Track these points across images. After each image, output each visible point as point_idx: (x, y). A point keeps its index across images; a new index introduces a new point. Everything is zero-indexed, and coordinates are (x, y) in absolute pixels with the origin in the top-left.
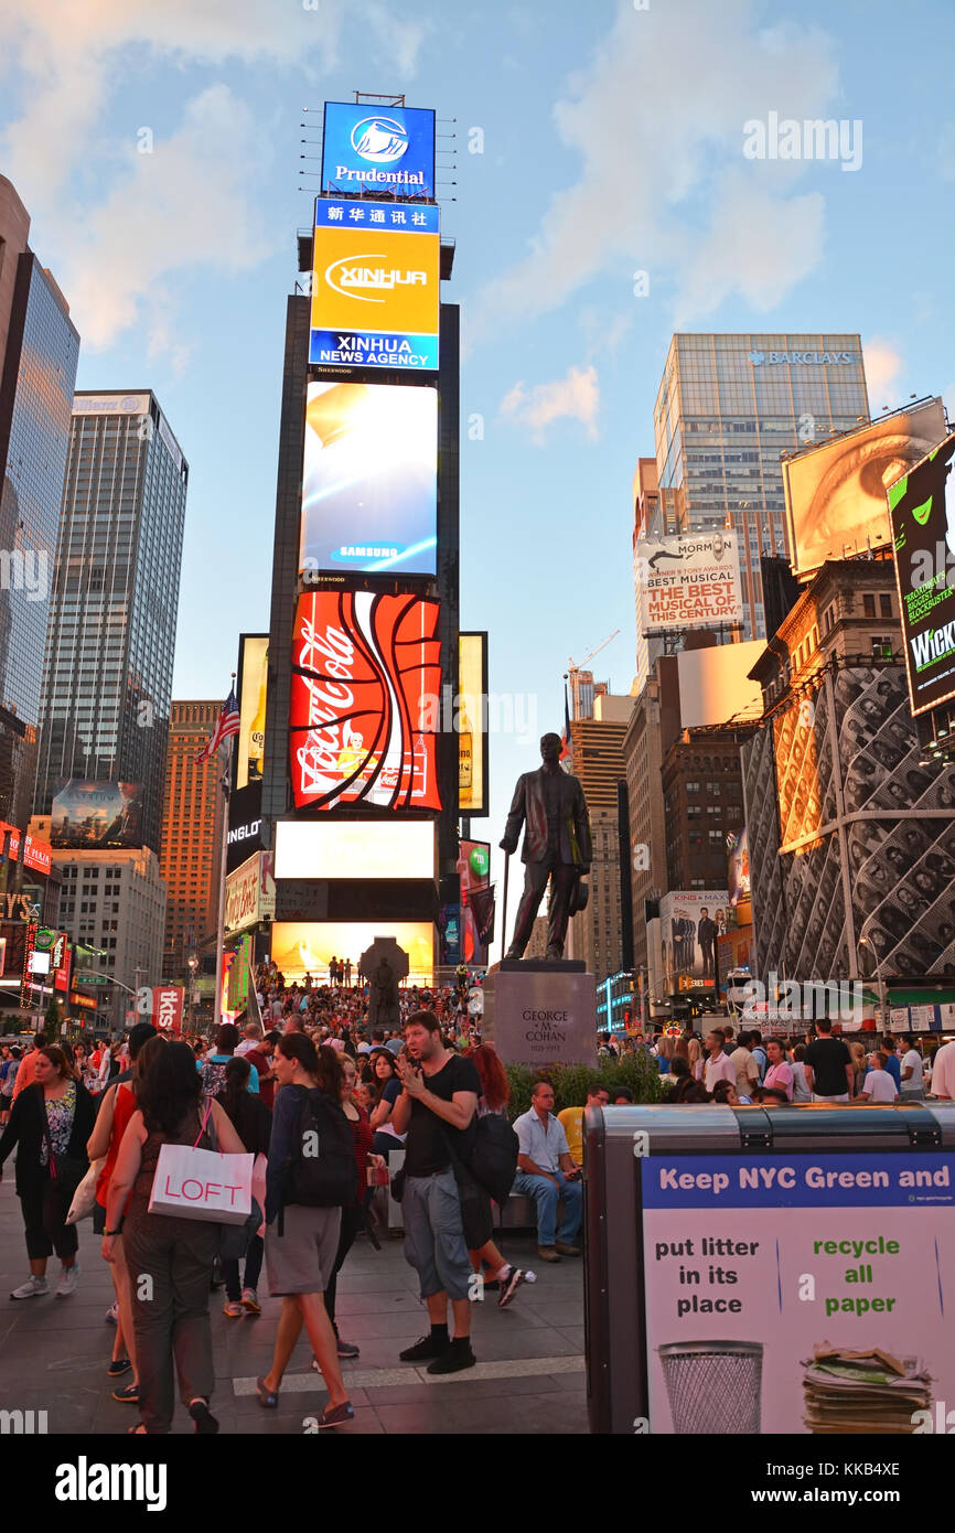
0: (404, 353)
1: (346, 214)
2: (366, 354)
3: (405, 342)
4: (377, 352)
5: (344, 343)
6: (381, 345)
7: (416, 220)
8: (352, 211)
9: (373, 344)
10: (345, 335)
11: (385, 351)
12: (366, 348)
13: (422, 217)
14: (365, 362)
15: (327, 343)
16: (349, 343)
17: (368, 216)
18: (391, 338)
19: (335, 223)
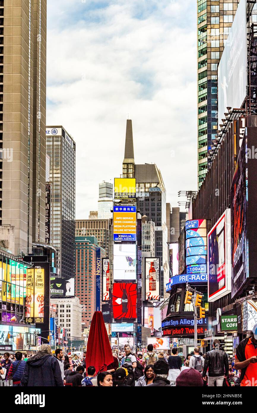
0: (130, 237)
1: (119, 209)
2: (123, 238)
3: (130, 235)
4: (125, 238)
5: (119, 236)
6: (126, 236)
7: (132, 210)
8: (120, 208)
9: (125, 236)
10: (119, 235)
11: (127, 237)
12: (123, 237)
13: (133, 209)
14: (123, 240)
15: (116, 236)
16: (120, 236)
17: (123, 209)
18: (128, 235)
19: (117, 211)
